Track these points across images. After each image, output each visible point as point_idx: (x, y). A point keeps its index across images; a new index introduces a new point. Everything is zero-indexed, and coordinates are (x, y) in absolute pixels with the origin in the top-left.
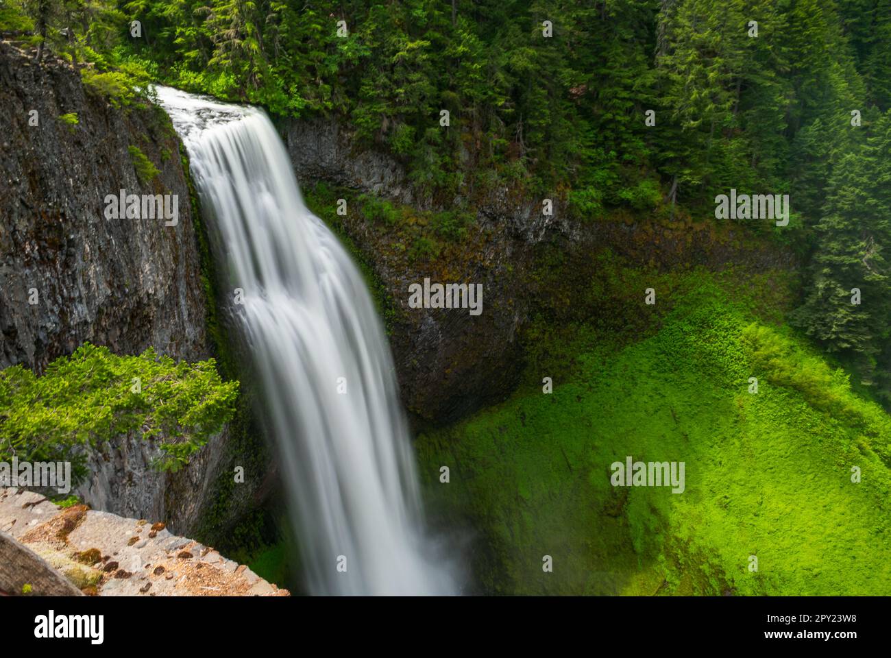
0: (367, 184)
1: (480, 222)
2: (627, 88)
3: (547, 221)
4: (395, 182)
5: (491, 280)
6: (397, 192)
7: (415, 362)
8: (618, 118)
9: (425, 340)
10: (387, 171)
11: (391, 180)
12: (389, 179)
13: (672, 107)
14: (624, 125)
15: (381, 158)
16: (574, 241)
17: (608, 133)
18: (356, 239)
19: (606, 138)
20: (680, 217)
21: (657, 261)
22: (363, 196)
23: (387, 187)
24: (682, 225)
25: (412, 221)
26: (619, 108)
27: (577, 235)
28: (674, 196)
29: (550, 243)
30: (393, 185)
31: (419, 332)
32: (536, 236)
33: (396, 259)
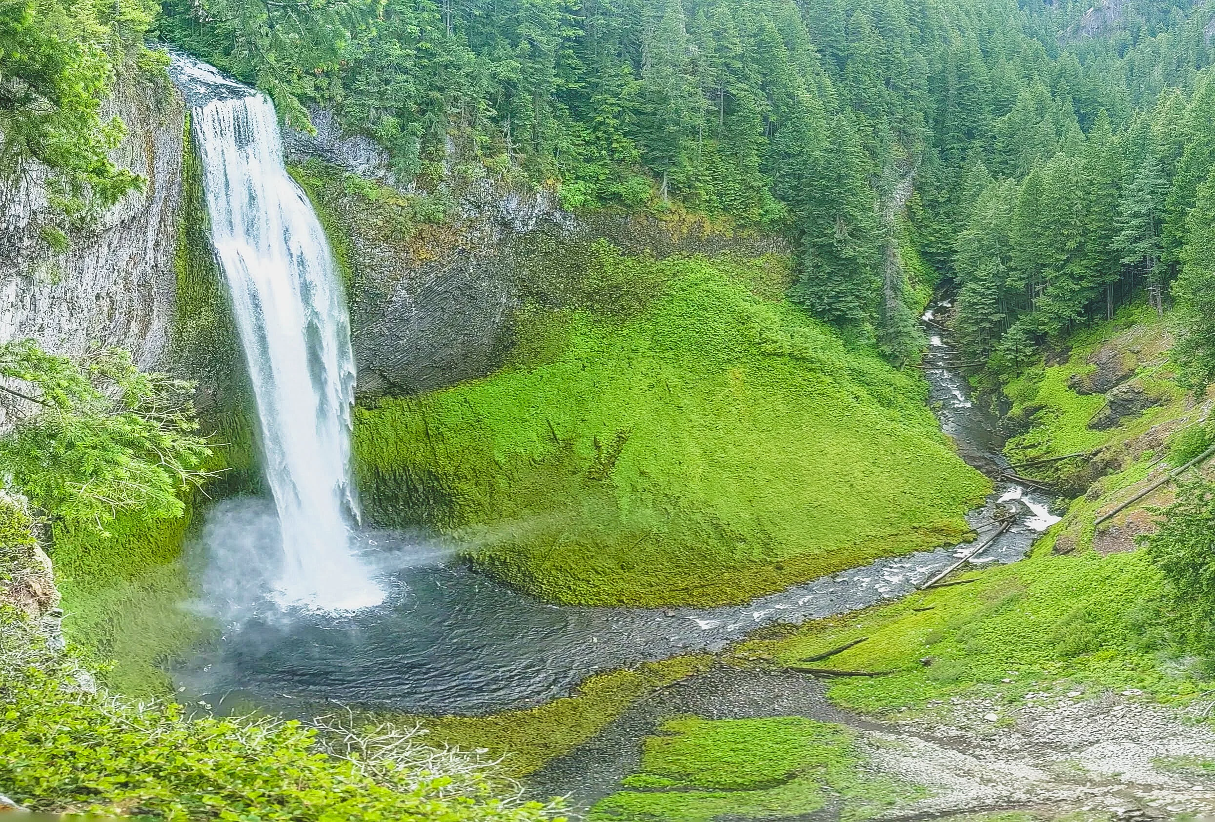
0: (353, 163)
1: (463, 209)
2: (616, 95)
3: (536, 211)
4: (380, 165)
5: (475, 263)
6: (381, 174)
7: (384, 329)
8: (607, 121)
9: (396, 310)
10: (374, 154)
11: (377, 162)
12: (374, 162)
13: (654, 114)
14: (613, 127)
15: (369, 143)
16: (568, 230)
17: (599, 134)
18: (336, 211)
19: (598, 138)
20: (674, 210)
21: (652, 251)
22: (348, 174)
23: (371, 169)
24: (676, 218)
25: (392, 201)
26: (608, 112)
27: (570, 224)
28: (666, 191)
29: (543, 231)
30: (378, 167)
31: (390, 302)
32: (525, 225)
33: (373, 233)
